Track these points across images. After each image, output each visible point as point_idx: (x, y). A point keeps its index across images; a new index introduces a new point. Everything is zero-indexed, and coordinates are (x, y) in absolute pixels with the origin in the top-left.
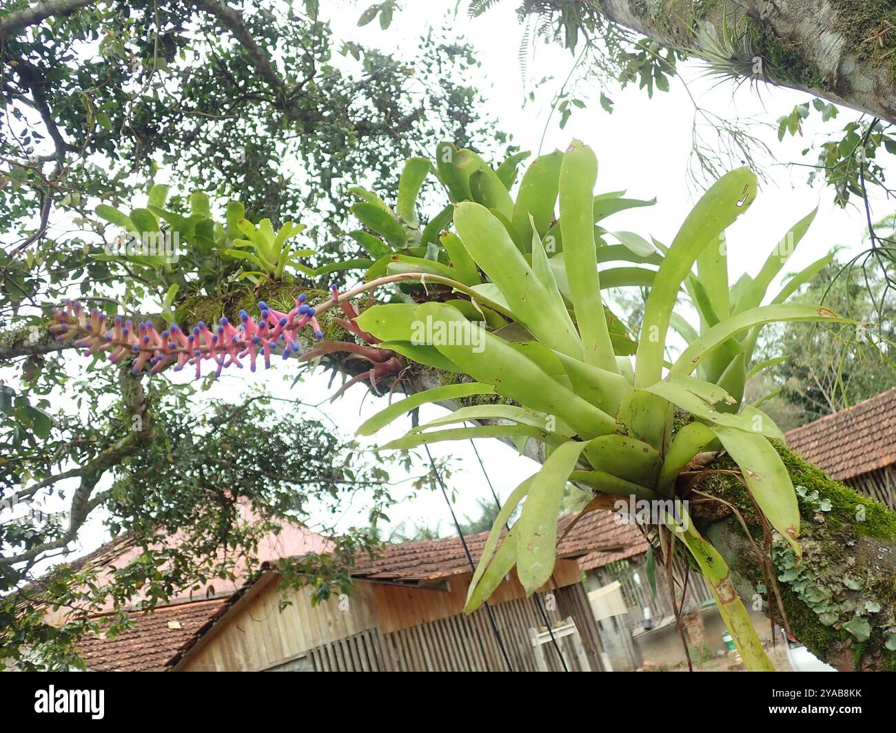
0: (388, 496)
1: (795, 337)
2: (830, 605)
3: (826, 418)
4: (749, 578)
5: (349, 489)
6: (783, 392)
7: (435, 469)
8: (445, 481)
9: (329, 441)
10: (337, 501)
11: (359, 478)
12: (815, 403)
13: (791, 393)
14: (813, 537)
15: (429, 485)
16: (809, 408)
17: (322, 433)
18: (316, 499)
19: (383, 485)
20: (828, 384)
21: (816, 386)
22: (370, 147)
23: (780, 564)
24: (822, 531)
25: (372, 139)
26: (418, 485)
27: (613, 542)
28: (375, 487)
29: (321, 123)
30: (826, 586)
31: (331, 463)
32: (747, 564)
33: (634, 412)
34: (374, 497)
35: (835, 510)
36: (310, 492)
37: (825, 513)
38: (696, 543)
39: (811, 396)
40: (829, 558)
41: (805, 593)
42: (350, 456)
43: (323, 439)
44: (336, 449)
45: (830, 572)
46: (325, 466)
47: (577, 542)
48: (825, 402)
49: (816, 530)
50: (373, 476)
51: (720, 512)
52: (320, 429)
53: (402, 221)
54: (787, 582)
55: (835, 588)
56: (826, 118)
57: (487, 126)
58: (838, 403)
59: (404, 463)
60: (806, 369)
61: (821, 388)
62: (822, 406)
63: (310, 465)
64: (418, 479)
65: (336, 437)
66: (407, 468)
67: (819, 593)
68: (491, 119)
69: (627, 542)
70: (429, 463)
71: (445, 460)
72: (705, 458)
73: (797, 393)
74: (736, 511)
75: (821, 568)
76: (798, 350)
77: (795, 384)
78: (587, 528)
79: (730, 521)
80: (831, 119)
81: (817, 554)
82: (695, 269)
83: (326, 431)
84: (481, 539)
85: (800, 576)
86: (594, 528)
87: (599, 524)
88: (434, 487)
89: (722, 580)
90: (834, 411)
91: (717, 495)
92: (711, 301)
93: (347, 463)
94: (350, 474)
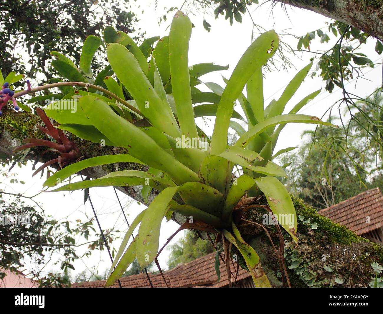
0: (74, 254)
1: (308, 166)
2: (316, 281)
3: (324, 210)
4: (272, 269)
5: (50, 250)
6: (301, 196)
7: (104, 237)
8: (109, 244)
9: (38, 220)
10: (42, 257)
11: (56, 242)
12: (318, 202)
13: (305, 197)
14: (307, 243)
15: (99, 247)
16: (315, 205)
17: (34, 214)
18: (28, 256)
19: (71, 247)
20: (325, 192)
21: (319, 193)
22: (69, 42)
23: (289, 259)
24: (312, 240)
25: (70, 37)
26: (92, 247)
27: (207, 280)
28: (66, 248)
29: (39, 25)
30: (314, 270)
31: (39, 234)
32: (271, 260)
33: (209, 171)
34: (65, 254)
35: (319, 229)
36: (25, 252)
37: (314, 230)
38: (243, 246)
39: (316, 199)
40: (316, 255)
41: (303, 275)
42: (51, 228)
43: (34, 218)
44: (42, 224)
45: (316, 262)
46: (35, 235)
47: (186, 280)
48: (323, 202)
49: (308, 240)
50: (65, 241)
51: (256, 231)
52: (33, 212)
53: (82, 73)
54: (293, 269)
55: (319, 271)
56: (322, 41)
57: (139, 36)
58: (330, 202)
59: (84, 234)
60: (313, 184)
61: (321, 194)
62: (322, 204)
63: (26, 234)
64: (92, 243)
65: (43, 217)
66: (86, 237)
67: (310, 275)
68: (142, 32)
69: (214, 280)
70: (100, 233)
71: (110, 231)
72: (249, 201)
73: (308, 197)
74: (265, 230)
75: (312, 261)
76: (309, 173)
77: (307, 192)
78: (192, 273)
79: (262, 236)
80: (325, 42)
81: (309, 253)
82: (245, 92)
83: (37, 214)
84: (130, 279)
85: (300, 266)
86: (196, 273)
87: (199, 270)
88: (102, 248)
89: (256, 265)
90: (328, 207)
91: (256, 221)
92: (254, 111)
93: (49, 233)
94: (51, 240)
